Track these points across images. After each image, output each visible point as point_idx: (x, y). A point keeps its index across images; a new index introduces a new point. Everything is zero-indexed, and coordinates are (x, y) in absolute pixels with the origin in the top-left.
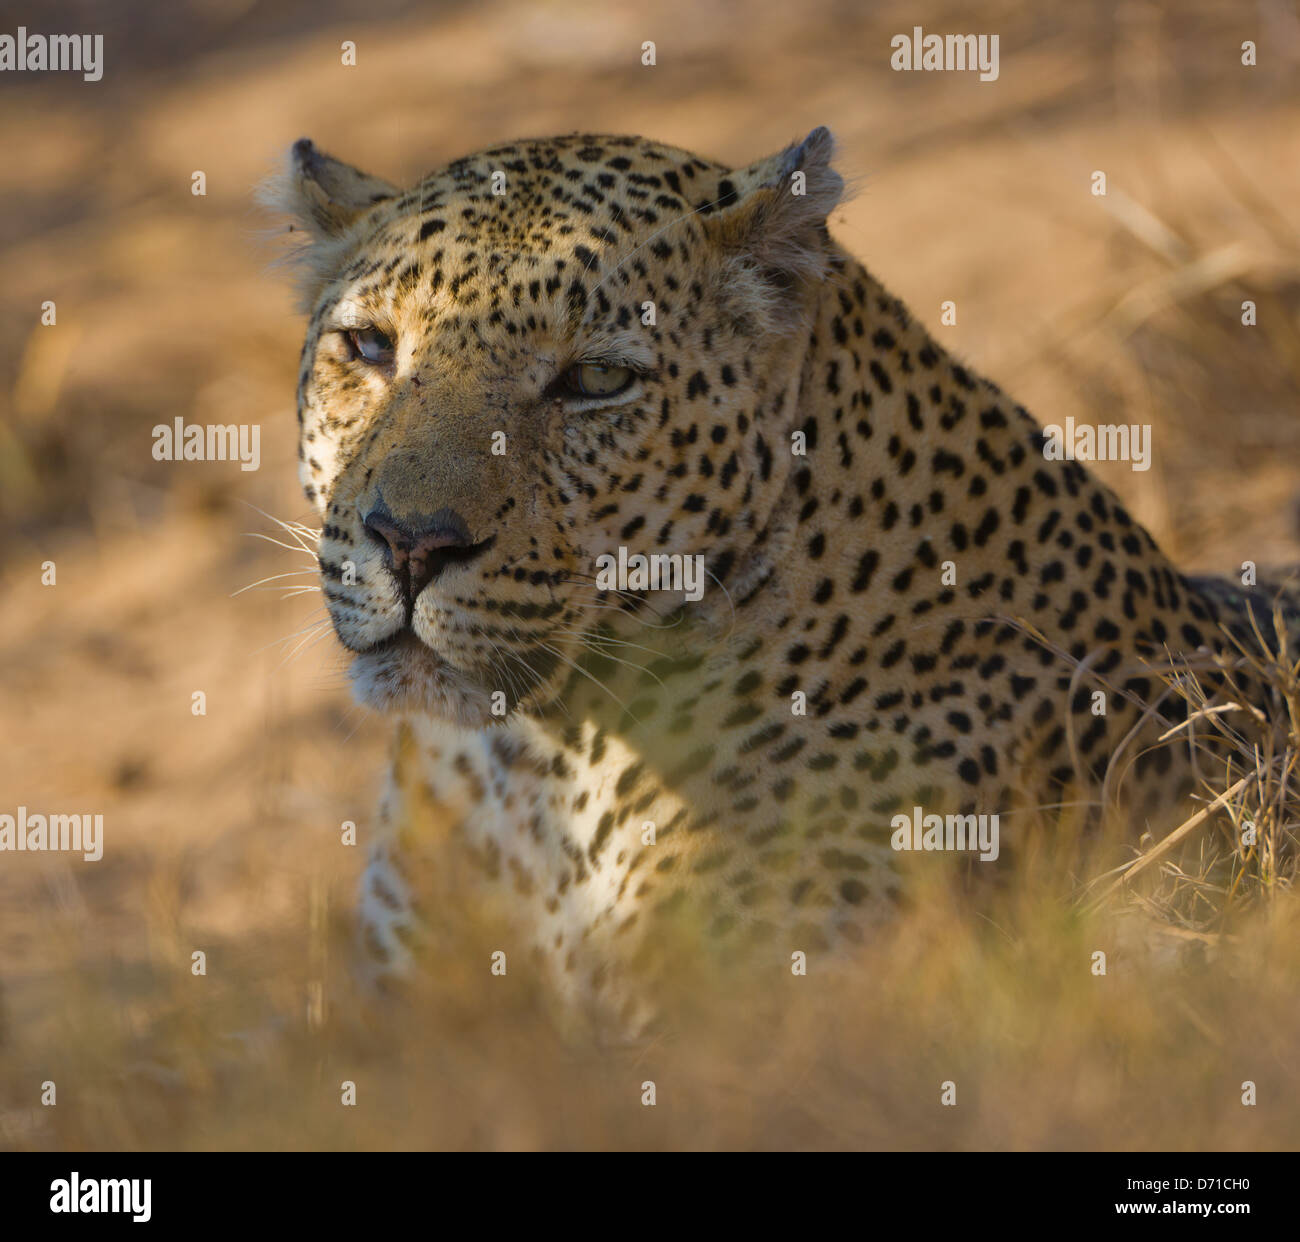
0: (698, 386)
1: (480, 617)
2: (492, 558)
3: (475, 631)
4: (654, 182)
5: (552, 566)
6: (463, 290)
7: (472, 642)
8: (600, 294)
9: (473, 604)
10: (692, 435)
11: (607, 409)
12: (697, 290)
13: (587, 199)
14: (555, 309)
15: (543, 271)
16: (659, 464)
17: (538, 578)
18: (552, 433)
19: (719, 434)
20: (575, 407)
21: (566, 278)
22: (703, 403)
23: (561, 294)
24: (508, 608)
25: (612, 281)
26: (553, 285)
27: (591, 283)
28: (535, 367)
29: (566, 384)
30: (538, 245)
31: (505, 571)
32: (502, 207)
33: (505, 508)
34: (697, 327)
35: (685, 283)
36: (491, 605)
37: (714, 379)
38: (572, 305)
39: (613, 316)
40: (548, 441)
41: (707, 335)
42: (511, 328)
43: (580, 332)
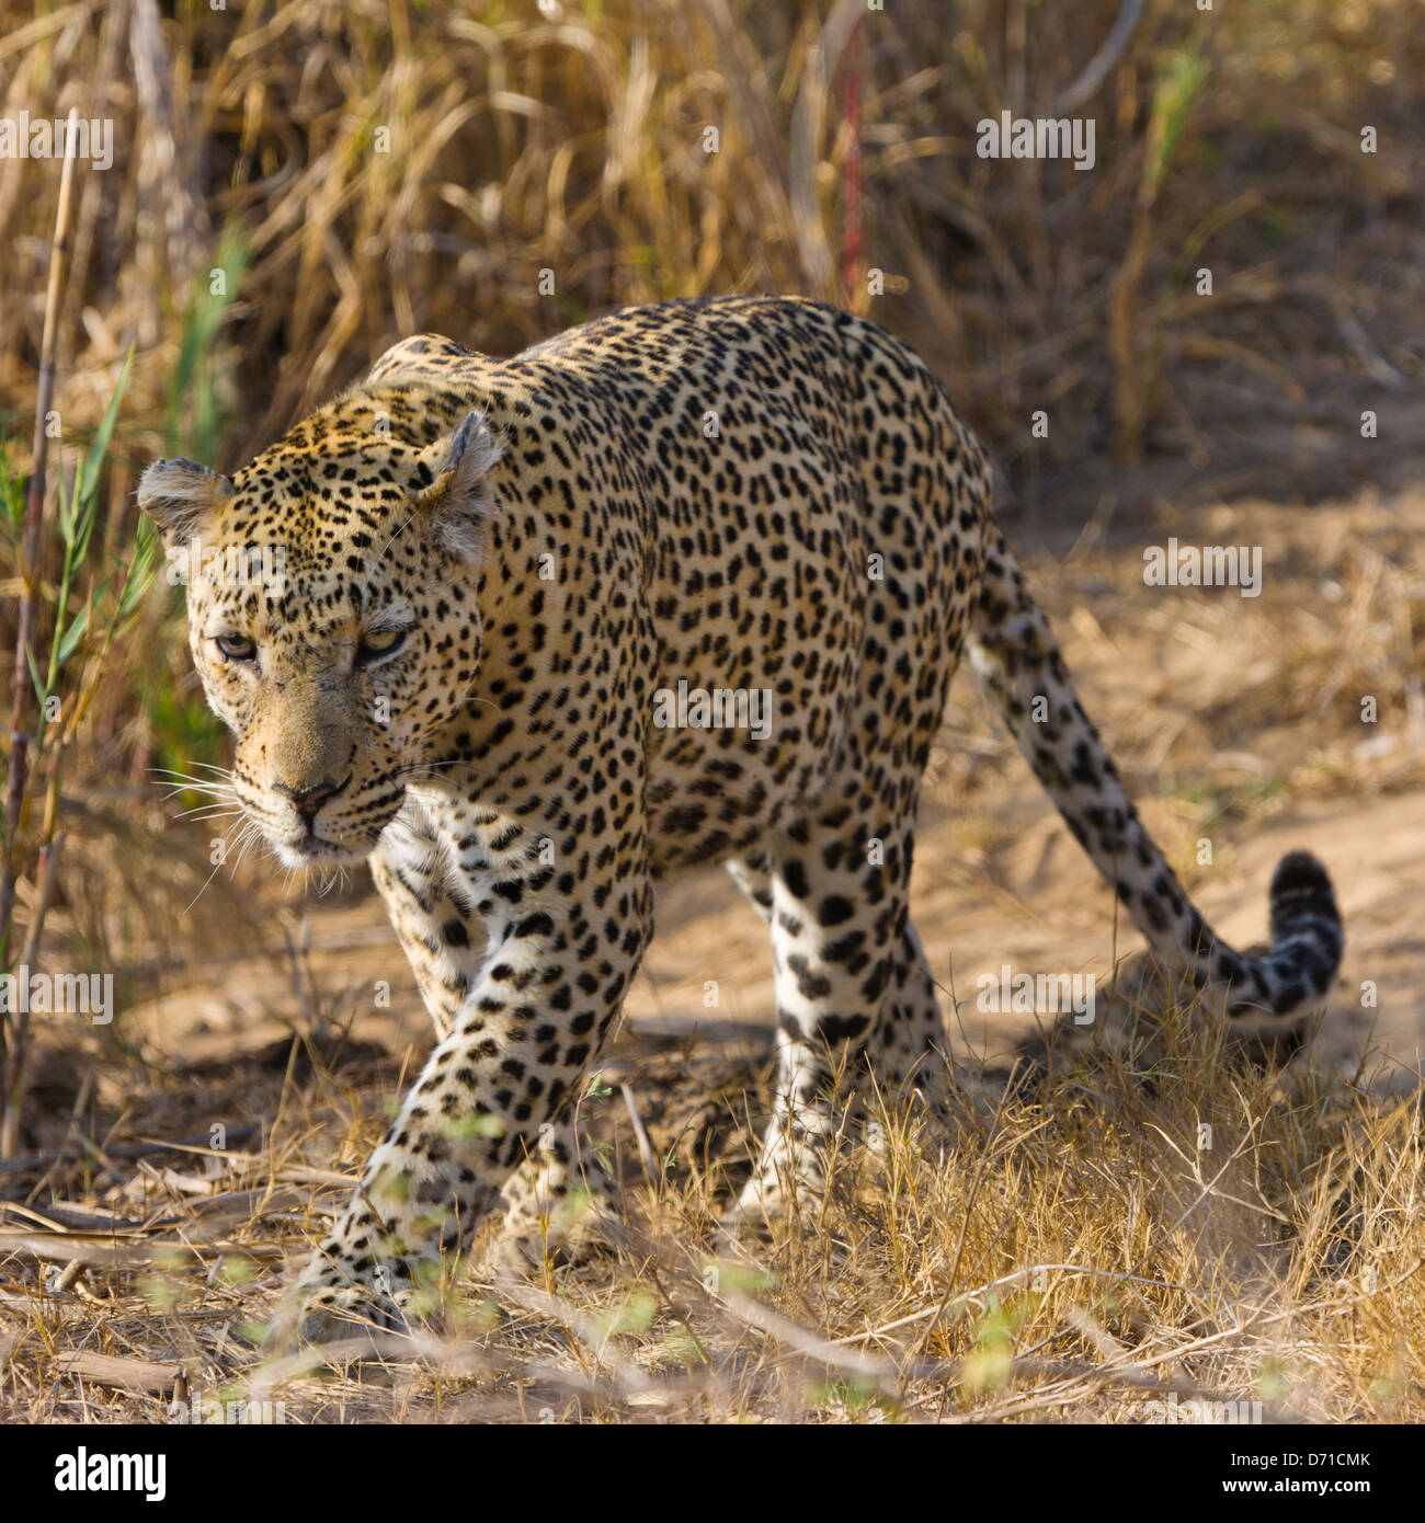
0: (443, 609)
1: (356, 818)
2: (354, 786)
3: (354, 826)
4: (375, 481)
5: (388, 768)
6: (288, 610)
7: (355, 832)
8: (371, 586)
9: (349, 814)
10: (449, 642)
11: (396, 660)
12: (424, 548)
13: (340, 513)
14: (343, 610)
15: (331, 586)
16: (434, 668)
17: (381, 781)
18: (365, 688)
19: (465, 634)
20: (373, 665)
21: (346, 585)
22: (449, 619)
23: (345, 598)
24: (371, 806)
25: (376, 573)
26: (339, 594)
27: (362, 581)
28: (343, 650)
29: (364, 653)
30: (323, 563)
31: (363, 788)
32: (291, 535)
33: (353, 754)
34: (430, 572)
35: (417, 548)
36: (360, 810)
37: (450, 600)
38: (353, 601)
39: (381, 599)
40: (364, 696)
41: (438, 574)
42: (322, 634)
43: (364, 616)
